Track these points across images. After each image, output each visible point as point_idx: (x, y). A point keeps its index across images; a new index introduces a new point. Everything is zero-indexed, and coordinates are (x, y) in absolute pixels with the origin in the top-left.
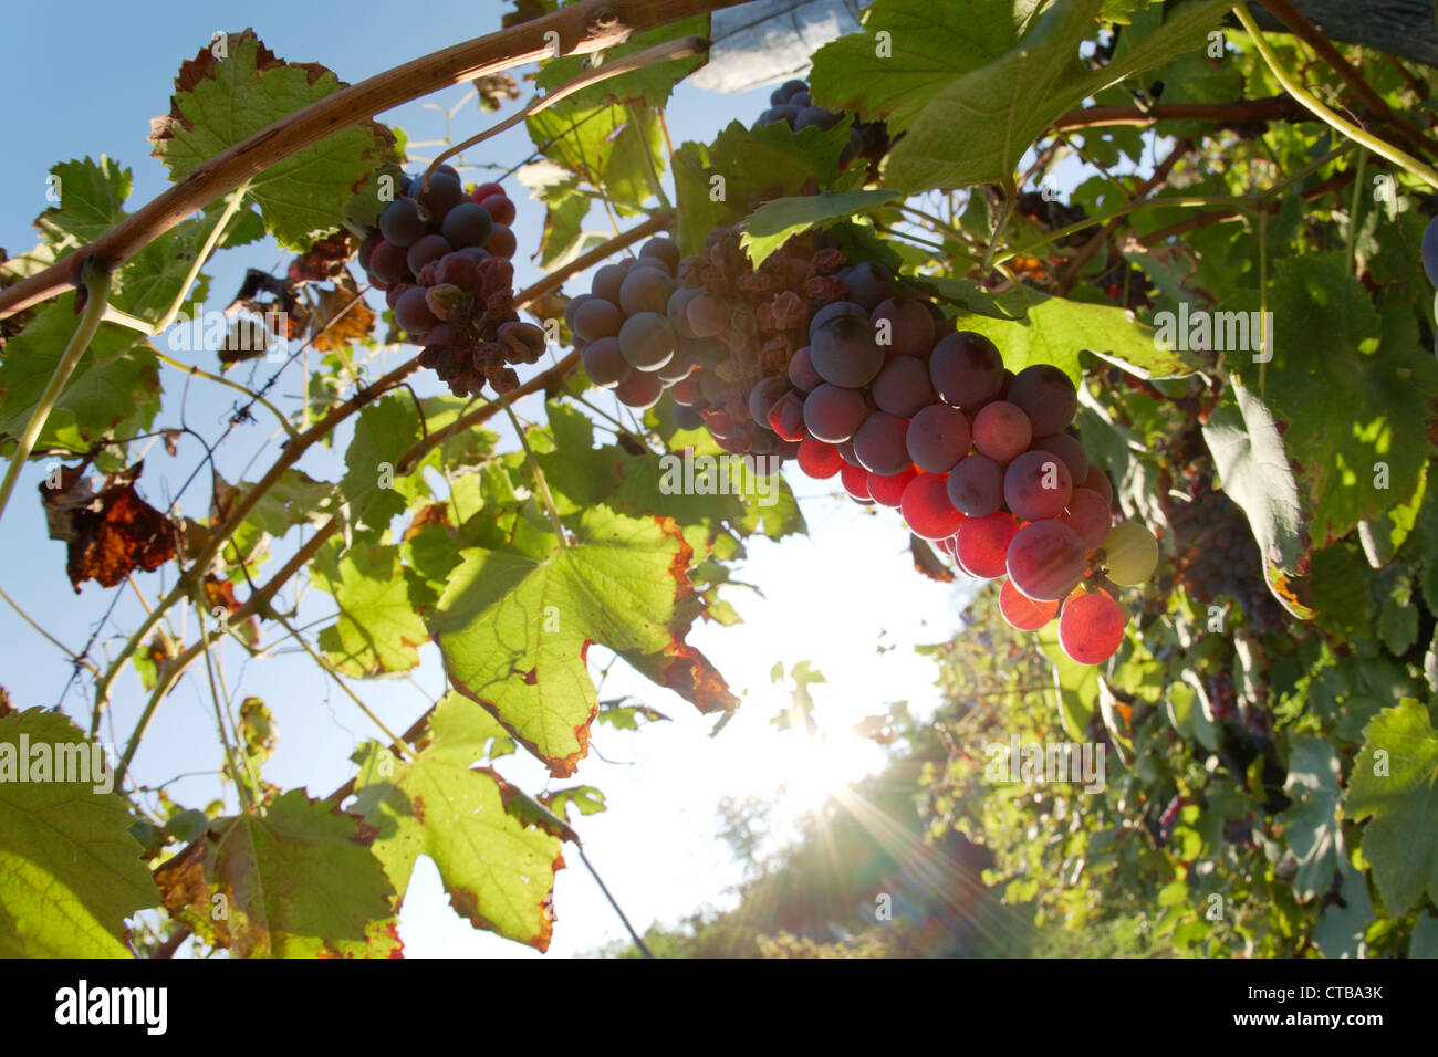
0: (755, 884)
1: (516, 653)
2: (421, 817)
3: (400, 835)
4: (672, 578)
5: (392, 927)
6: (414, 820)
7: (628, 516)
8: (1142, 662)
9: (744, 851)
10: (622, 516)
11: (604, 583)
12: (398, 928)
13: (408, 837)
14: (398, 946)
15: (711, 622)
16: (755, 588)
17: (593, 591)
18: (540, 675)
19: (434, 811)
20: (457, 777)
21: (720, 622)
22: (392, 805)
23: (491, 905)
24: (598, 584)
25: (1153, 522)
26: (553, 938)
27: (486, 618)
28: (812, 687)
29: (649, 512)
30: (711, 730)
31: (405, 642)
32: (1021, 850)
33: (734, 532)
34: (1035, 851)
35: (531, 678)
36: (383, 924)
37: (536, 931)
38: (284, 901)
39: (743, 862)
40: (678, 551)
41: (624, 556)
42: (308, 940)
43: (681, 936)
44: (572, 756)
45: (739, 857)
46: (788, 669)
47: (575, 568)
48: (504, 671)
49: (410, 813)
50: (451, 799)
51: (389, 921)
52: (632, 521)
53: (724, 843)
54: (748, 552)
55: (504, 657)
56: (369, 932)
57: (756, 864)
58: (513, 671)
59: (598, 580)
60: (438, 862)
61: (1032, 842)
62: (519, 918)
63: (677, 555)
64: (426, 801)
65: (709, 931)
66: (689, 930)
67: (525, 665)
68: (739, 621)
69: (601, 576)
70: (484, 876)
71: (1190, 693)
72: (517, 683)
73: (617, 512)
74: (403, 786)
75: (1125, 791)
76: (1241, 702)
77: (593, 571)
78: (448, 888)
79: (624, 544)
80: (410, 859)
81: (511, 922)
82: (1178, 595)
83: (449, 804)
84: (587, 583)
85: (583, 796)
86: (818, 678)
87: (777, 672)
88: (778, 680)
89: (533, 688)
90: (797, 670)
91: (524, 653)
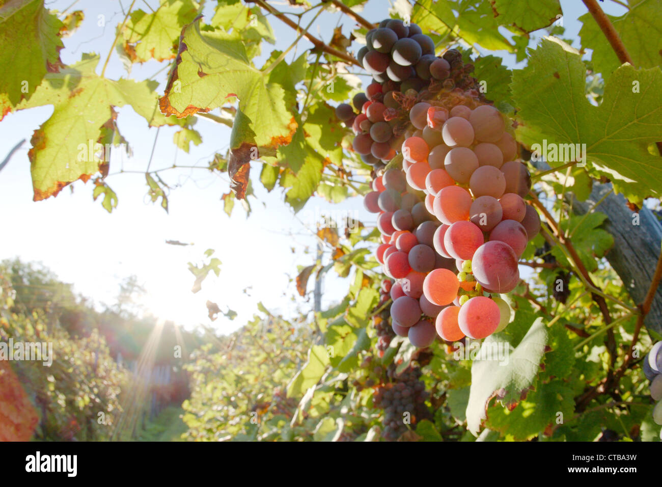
0: (113, 313)
1: (207, 64)
2: (73, 96)
3: (57, 91)
4: (271, 140)
5: (9, 110)
6: (69, 93)
7: (286, 105)
8: (324, 399)
10: (284, 102)
11: (254, 104)
12: (9, 113)
13: (59, 96)
18: (206, 78)
19: (78, 101)
20: (102, 102)
22: (71, 79)
24: (252, 102)
25: (402, 355)
26: (44, 200)
28: (211, 272)
29: (292, 114)
30: (168, 240)
31: (153, 51)
32: (206, 408)
34: (210, 415)
35: (201, 74)
37: (43, 189)
39: (118, 301)
40: (284, 136)
41: (268, 111)
45: (118, 299)
46: (213, 256)
47: (255, 86)
48: (197, 60)
49: (71, 89)
50: (89, 105)
52: (285, 108)
53: (119, 289)
54: (272, 192)
55: (203, 58)
57: (119, 307)
58: (199, 64)
60: (53, 116)
61: (213, 411)
62: (45, 177)
63: (282, 137)
64: (82, 94)
67: (206, 69)
69: (257, 102)
70: (57, 145)
71: (333, 428)
73: (285, 99)
74: (83, 80)
75: (271, 432)
77: (257, 96)
78: (43, 126)
79: (274, 109)
80: (48, 102)
81: (41, 173)
82: (369, 393)
83: (86, 106)
84: (251, 96)
85: (111, 197)
86: (217, 272)
87: (209, 252)
88: (206, 255)
89: (198, 77)
90: (215, 260)
91: (210, 68)
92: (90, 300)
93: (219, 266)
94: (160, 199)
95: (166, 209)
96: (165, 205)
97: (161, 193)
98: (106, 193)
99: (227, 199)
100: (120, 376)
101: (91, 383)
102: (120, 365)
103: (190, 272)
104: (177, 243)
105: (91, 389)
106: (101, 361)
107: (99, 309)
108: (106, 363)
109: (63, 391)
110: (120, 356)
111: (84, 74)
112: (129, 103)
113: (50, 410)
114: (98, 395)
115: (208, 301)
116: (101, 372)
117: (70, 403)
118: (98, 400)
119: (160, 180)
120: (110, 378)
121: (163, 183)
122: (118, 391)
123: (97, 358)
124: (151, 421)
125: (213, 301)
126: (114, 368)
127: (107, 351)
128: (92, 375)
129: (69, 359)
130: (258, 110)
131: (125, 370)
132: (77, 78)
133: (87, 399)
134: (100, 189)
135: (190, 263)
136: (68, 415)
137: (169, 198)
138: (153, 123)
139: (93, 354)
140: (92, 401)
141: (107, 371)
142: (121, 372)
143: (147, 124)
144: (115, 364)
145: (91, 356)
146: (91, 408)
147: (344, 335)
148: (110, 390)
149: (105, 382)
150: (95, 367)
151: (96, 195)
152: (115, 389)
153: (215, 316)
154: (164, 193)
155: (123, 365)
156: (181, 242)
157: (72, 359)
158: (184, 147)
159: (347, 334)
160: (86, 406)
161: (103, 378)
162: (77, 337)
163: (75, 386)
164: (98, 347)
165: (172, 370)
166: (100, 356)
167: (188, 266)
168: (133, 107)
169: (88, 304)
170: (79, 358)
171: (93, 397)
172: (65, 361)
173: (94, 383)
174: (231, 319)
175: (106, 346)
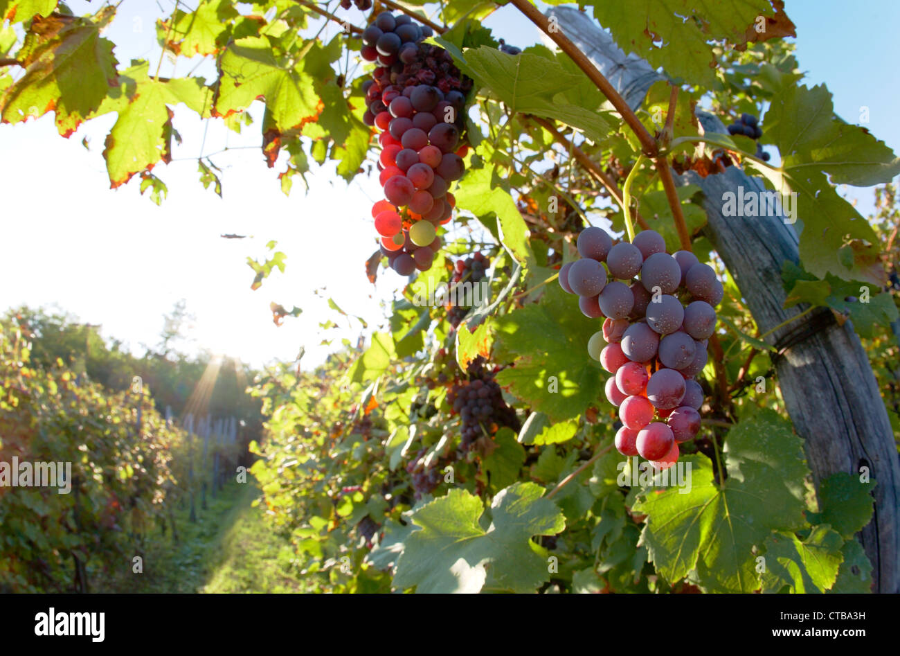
0: (157, 356)
1: (242, 75)
2: (131, 101)
3: (117, 100)
5: (80, 122)
6: (128, 99)
7: (315, 90)
9: (167, 335)
10: (313, 87)
12: (81, 124)
13: (119, 103)
14: (74, 129)
15: (279, 180)
16: (308, 188)
17: (279, 92)
18: (240, 87)
19: (137, 104)
20: (158, 103)
21: (282, 185)
22: (127, 87)
23: (115, 154)
26: (116, 189)
27: (245, 59)
28: (275, 268)
29: (321, 96)
31: (197, 47)
33: (329, 151)
35: (237, 85)
36: (79, 117)
37: (114, 181)
38: (70, 68)
39: (162, 339)
42: (58, 90)
43: (104, 345)
44: (221, 115)
45: (162, 336)
46: (276, 249)
48: (233, 75)
49: (130, 96)
50: (147, 108)
51: (82, 119)
52: (313, 92)
53: (163, 322)
55: (237, 72)
56: (73, 115)
57: (165, 347)
58: (235, 78)
59: (283, 92)
60: (118, 121)
62: (117, 170)
64: (139, 98)
65: (118, 355)
66: (109, 346)
67: (240, 80)
68: (287, 194)
70: (124, 143)
72: (232, 81)
73: (313, 84)
74: (139, 86)
76: (421, 461)
77: (285, 89)
78: (112, 130)
80: (111, 109)
81: (114, 167)
83: (145, 109)
84: (280, 88)
85: (159, 189)
86: (282, 269)
87: (272, 245)
88: (268, 248)
89: (234, 87)
90: (278, 254)
91: (244, 78)
92: (125, 343)
93: (284, 261)
94: (213, 184)
95: (220, 194)
96: (218, 191)
97: (214, 178)
98: (154, 185)
99: (284, 177)
100: (171, 437)
101: (134, 448)
102: (170, 422)
103: (249, 267)
104: (234, 236)
105: (135, 456)
106: (145, 419)
107: (138, 354)
108: (152, 420)
109: (99, 463)
110: (169, 409)
111: (138, 80)
112: (182, 101)
113: (84, 492)
114: (144, 464)
115: (272, 303)
116: (147, 433)
117: (110, 478)
118: (144, 470)
119: (213, 165)
120: (157, 440)
121: (216, 168)
122: (169, 458)
123: (140, 415)
124: (214, 496)
125: (278, 303)
126: (163, 426)
127: (153, 403)
128: (135, 438)
129: (105, 417)
130: (288, 99)
131: (176, 429)
132: (132, 86)
133: (130, 471)
134: (148, 182)
135: (248, 258)
136: (108, 495)
137: (221, 182)
138: (204, 116)
139: (135, 410)
140: (136, 472)
141: (154, 431)
142: (172, 431)
143: (199, 117)
144: (164, 421)
145: (132, 413)
146: (137, 483)
147: (409, 319)
148: (160, 457)
149: (152, 446)
150: (137, 427)
151: (143, 189)
152: (165, 455)
153: (281, 320)
154: (216, 177)
155: (174, 422)
156: (238, 235)
157: (109, 417)
158: (235, 128)
159: (412, 318)
160: (128, 480)
161: (149, 441)
162: (112, 391)
163: (115, 455)
164: (141, 399)
165: (238, 424)
166: (144, 412)
167: (247, 261)
168: (186, 104)
169: (123, 349)
170: (116, 415)
171: (137, 466)
172: (100, 421)
173: (137, 449)
174: (296, 316)
175: (151, 397)
